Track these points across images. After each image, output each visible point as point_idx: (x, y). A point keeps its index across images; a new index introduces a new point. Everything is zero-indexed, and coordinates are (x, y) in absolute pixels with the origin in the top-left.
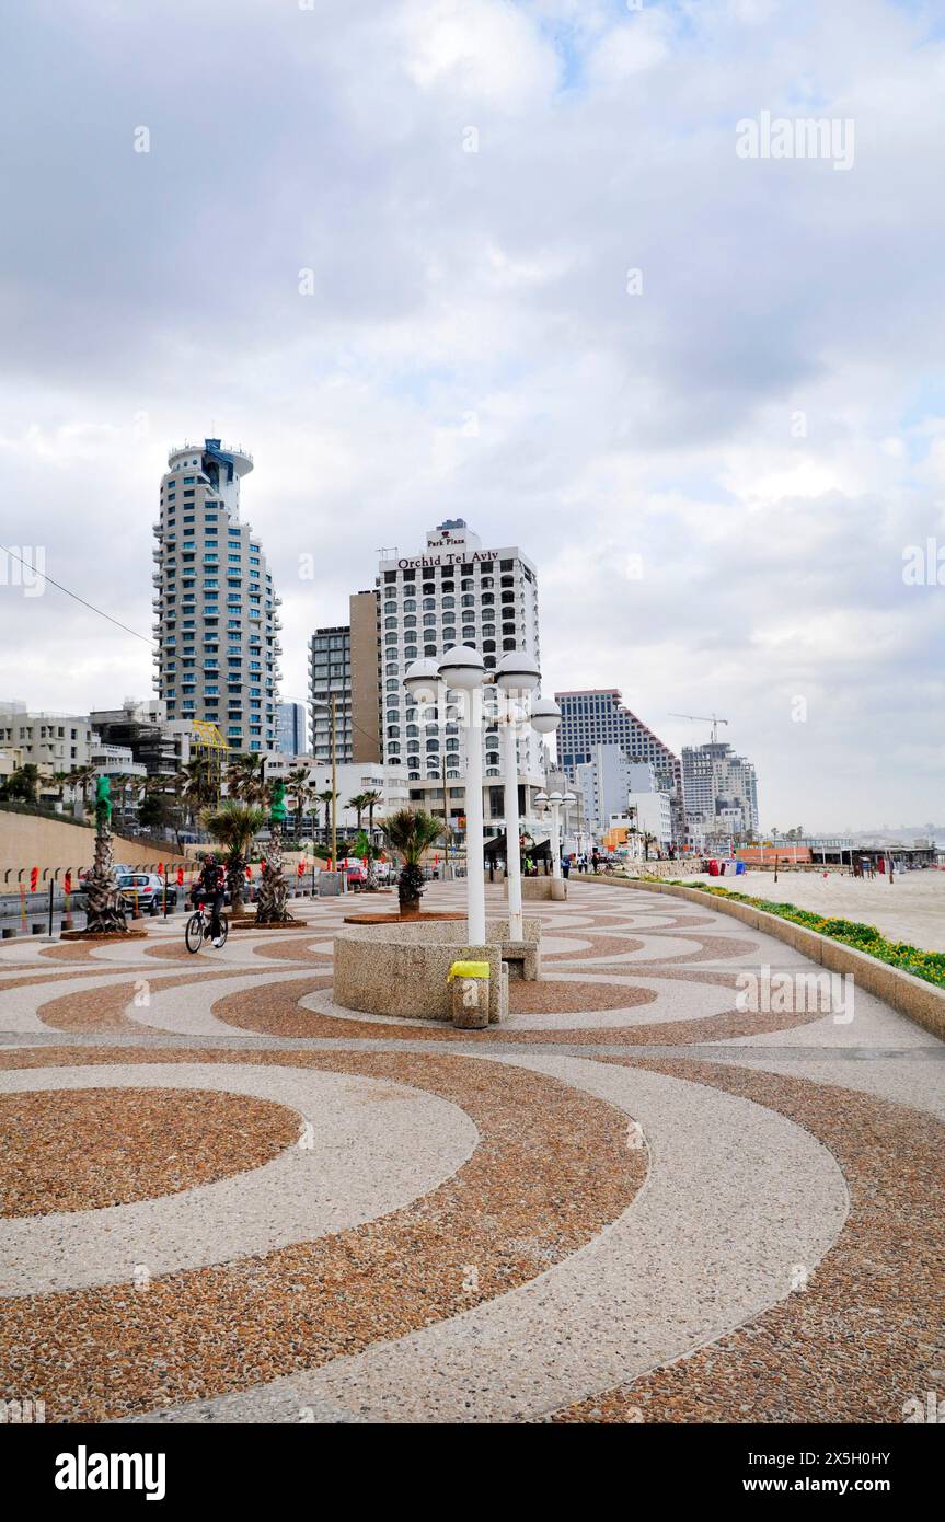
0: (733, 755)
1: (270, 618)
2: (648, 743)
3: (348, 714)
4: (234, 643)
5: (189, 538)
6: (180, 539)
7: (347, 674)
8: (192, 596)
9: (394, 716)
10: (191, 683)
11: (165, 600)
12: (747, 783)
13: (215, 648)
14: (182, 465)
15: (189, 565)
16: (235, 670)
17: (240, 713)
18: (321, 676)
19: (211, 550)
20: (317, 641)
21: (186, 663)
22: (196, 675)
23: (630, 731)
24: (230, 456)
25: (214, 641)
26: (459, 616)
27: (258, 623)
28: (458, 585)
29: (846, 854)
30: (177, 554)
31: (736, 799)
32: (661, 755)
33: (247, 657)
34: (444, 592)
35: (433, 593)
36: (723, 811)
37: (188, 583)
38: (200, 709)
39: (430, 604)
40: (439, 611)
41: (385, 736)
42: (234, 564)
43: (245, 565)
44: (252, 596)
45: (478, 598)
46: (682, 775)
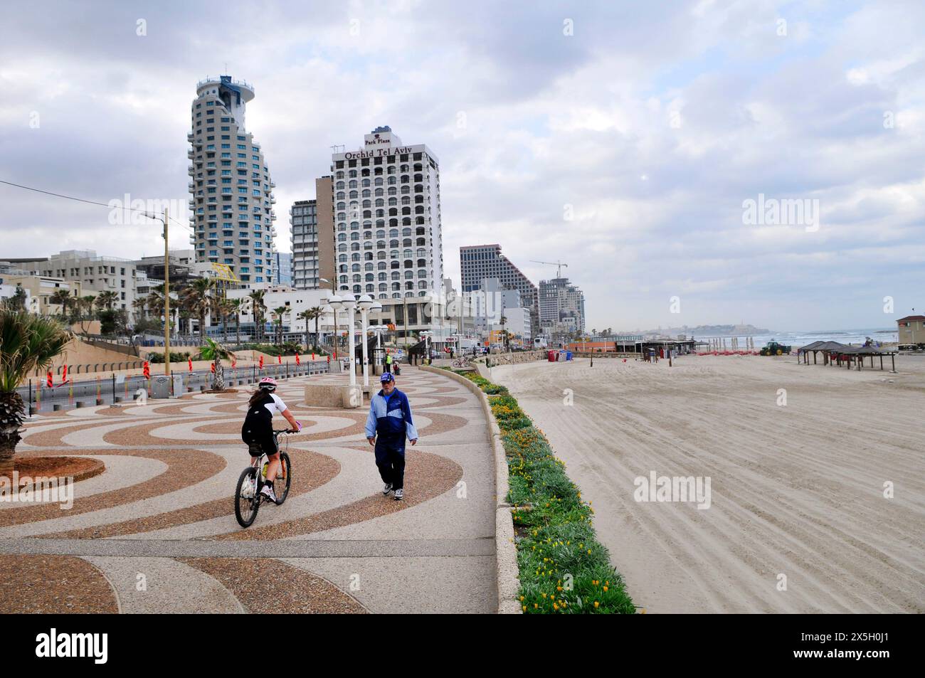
0: (570, 285)
1: (267, 196)
2: (518, 278)
3: (316, 258)
4: (243, 212)
5: (210, 143)
6: (205, 143)
7: (315, 231)
8: (214, 181)
9: (343, 258)
10: (214, 239)
11: (196, 184)
12: (579, 302)
13: (230, 215)
14: (205, 93)
15: (211, 160)
16: (244, 230)
17: (248, 258)
18: (298, 233)
19: (226, 150)
20: (295, 210)
21: (211, 225)
22: (218, 234)
23: (507, 271)
24: (238, 88)
25: (229, 211)
26: (386, 191)
27: (259, 199)
28: (385, 170)
29: (638, 345)
30: (203, 153)
31: (572, 312)
32: (526, 285)
33: (252, 222)
34: (376, 175)
35: (369, 175)
36: (564, 319)
37: (211, 172)
38: (221, 256)
39: (367, 183)
40: (372, 188)
41: (338, 271)
42: (242, 160)
43: (249, 160)
44: (254, 181)
45: (399, 179)
46: (539, 297)
